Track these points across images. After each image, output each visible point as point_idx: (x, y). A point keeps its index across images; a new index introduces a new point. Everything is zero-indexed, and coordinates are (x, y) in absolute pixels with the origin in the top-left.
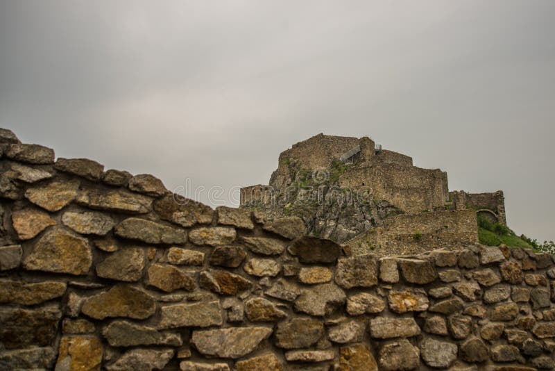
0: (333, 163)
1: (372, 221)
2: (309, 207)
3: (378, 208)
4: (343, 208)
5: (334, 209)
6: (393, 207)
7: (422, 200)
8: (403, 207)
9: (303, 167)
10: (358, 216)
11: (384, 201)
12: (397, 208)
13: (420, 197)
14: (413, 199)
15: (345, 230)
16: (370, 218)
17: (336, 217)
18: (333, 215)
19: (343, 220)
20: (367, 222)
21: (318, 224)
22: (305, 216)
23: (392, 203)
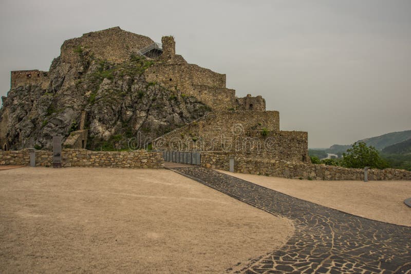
0: (132, 56)
1: (181, 114)
2: (115, 97)
3: (186, 103)
4: (154, 100)
5: (145, 101)
6: (200, 103)
7: (228, 99)
8: (210, 104)
9: (97, 56)
10: (167, 108)
11: (192, 97)
12: (203, 104)
13: (227, 97)
14: (220, 97)
15: (156, 121)
16: (179, 112)
17: (147, 108)
18: (145, 106)
19: (155, 112)
20: (176, 116)
21: (125, 114)
22: (115, 105)
23: (199, 99)
